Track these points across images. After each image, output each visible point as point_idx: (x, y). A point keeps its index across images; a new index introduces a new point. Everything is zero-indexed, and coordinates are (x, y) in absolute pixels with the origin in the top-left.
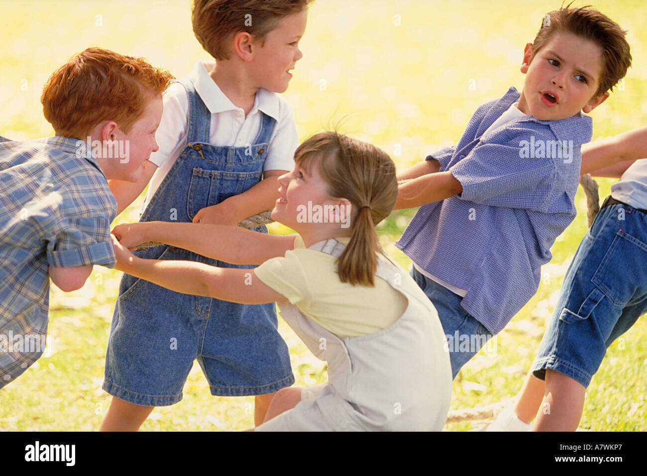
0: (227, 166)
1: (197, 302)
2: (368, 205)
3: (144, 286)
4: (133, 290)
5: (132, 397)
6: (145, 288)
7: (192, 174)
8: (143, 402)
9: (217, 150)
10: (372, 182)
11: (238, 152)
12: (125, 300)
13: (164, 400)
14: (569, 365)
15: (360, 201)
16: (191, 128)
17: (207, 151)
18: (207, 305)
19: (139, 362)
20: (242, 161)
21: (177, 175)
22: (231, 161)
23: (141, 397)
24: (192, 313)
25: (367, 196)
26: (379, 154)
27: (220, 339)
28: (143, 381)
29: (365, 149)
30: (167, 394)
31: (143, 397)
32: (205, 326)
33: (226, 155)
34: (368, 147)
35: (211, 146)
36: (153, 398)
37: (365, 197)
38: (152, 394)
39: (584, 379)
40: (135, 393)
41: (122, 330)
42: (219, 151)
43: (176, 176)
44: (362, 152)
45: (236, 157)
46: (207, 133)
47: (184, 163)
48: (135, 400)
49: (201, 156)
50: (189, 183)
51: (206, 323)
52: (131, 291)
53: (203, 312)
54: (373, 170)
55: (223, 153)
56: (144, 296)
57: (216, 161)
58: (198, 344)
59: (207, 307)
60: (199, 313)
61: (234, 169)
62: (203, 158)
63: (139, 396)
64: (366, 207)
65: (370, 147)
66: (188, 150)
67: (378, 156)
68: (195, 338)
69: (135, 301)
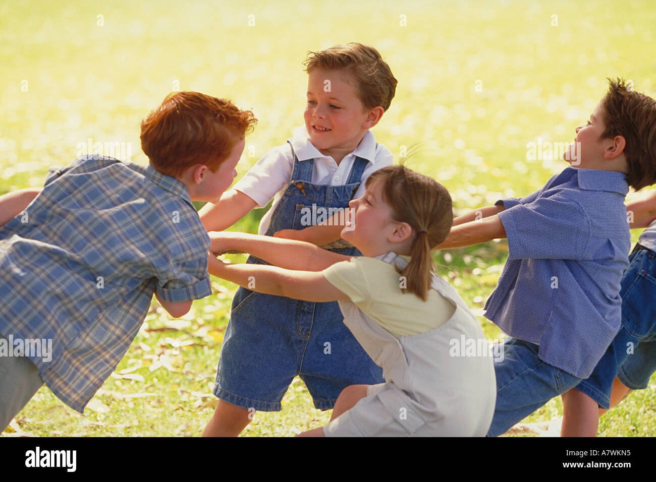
0: (326, 202)
1: (298, 323)
2: (426, 230)
3: (252, 302)
4: (242, 306)
5: (232, 398)
6: (252, 304)
7: (295, 209)
8: (241, 403)
9: (317, 188)
10: (430, 210)
11: (335, 191)
12: (236, 314)
13: (261, 405)
14: (588, 385)
15: (419, 226)
16: (296, 170)
17: (308, 189)
18: (308, 328)
19: (241, 368)
20: (339, 198)
21: (283, 211)
22: (329, 198)
23: (240, 399)
24: (293, 332)
25: (425, 222)
26: (439, 188)
27: (317, 358)
28: (243, 385)
29: (427, 182)
30: (264, 401)
31: (242, 399)
32: (305, 346)
33: (325, 193)
34: (430, 181)
35: (312, 185)
36: (251, 402)
37: (423, 223)
38: (250, 398)
39: (599, 398)
40: (235, 395)
41: (231, 340)
42: (318, 189)
43: (281, 211)
44: (424, 184)
45: (334, 194)
46: (310, 175)
47: (289, 200)
48: (235, 401)
49: (303, 194)
50: (292, 217)
51: (306, 344)
52: (241, 306)
53: (304, 333)
54: (432, 201)
55: (323, 191)
56: (250, 311)
57: (317, 198)
58: (298, 363)
59: (308, 329)
60: (300, 334)
61: (332, 205)
62: (305, 195)
63: (238, 398)
64: (424, 232)
65: (432, 182)
66: (292, 188)
67: (438, 189)
68: (295, 356)
69: (244, 315)
